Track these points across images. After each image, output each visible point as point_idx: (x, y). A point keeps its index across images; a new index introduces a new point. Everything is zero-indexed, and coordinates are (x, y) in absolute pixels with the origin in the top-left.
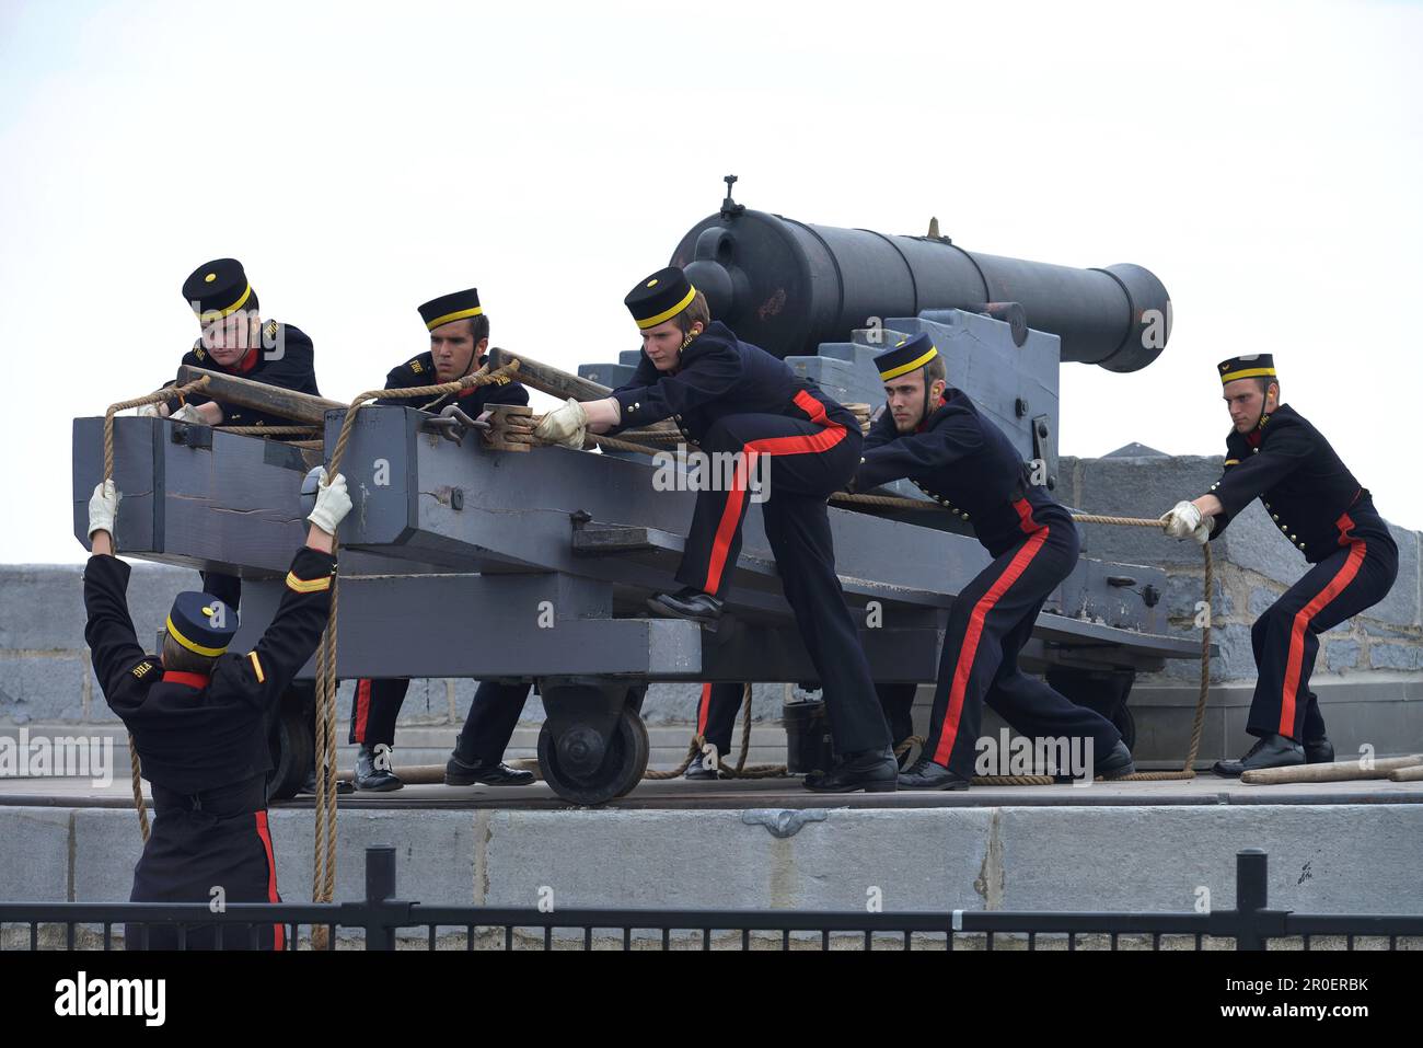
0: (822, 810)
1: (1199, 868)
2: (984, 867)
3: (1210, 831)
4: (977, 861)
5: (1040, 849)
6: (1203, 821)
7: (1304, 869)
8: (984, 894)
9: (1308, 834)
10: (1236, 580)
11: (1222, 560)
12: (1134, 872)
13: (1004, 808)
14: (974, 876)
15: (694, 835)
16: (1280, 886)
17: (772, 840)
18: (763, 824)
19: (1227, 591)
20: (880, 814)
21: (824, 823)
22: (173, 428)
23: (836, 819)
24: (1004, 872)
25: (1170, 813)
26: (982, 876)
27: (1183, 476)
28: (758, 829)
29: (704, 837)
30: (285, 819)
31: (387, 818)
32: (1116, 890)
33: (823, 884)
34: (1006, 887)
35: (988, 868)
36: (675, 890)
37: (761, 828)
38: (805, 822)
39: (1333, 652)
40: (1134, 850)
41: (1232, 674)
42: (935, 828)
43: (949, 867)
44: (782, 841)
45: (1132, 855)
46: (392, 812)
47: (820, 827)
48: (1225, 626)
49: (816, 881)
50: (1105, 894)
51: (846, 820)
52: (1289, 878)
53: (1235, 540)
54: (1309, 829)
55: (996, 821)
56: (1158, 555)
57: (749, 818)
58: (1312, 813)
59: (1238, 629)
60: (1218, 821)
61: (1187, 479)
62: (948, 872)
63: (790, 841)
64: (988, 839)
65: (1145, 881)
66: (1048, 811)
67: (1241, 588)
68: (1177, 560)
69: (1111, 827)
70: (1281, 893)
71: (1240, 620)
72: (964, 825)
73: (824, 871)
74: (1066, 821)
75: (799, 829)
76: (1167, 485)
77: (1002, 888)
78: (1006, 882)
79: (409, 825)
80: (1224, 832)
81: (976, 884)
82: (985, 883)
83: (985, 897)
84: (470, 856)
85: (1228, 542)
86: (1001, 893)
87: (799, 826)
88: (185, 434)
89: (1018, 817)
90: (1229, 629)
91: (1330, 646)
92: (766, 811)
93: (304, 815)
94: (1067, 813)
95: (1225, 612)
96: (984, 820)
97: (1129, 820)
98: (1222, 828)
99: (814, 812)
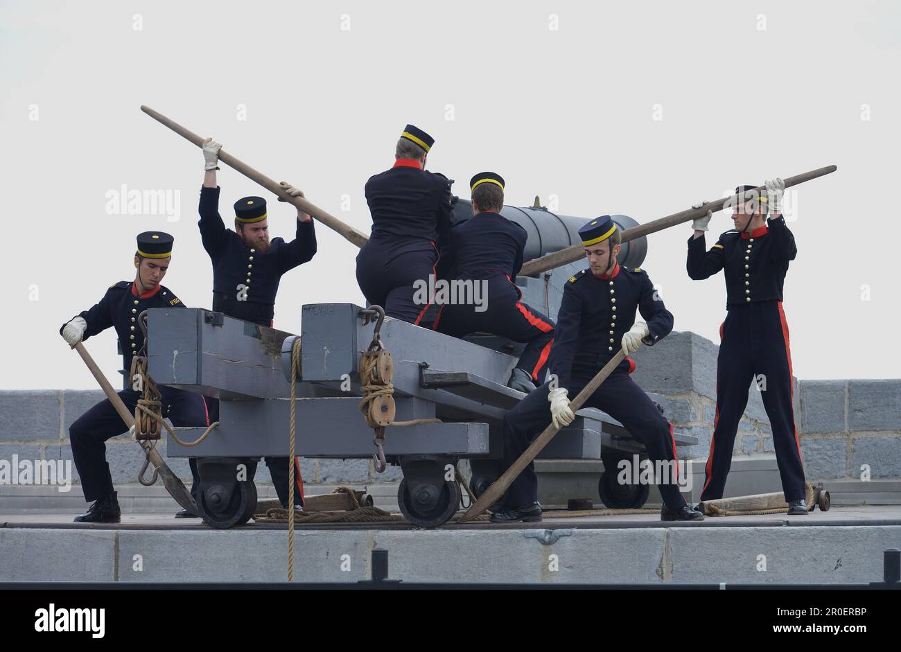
0: (569, 530)
1: (781, 561)
2: (661, 561)
3: (787, 541)
4: (658, 558)
5: (693, 551)
6: (783, 535)
7: (838, 561)
8: (662, 576)
9: (840, 542)
10: (697, 401)
11: (690, 390)
12: (745, 564)
13: (673, 528)
14: (656, 567)
15: (496, 544)
16: (825, 571)
17: (541, 546)
18: (537, 538)
19: (693, 408)
20: (603, 532)
21: (570, 537)
22: (205, 314)
23: (578, 534)
24: (672, 564)
25: (765, 531)
26: (660, 566)
27: (667, 343)
28: (533, 540)
29: (501, 545)
30: (251, 536)
31: (314, 535)
32: (735, 574)
33: (570, 571)
34: (674, 572)
35: (664, 562)
36: (485, 574)
37: (536, 540)
38: (560, 536)
39: (746, 442)
40: (745, 551)
41: (696, 454)
42: (634, 539)
43: (642, 561)
44: (547, 547)
45: (743, 554)
46: (316, 531)
47: (568, 539)
48: (691, 428)
49: (566, 569)
50: (729, 576)
51: (583, 535)
52: (830, 566)
53: (697, 379)
54: (840, 540)
55: (668, 536)
56: (653, 387)
57: (528, 534)
58: (841, 531)
59: (698, 429)
60: (791, 535)
61: (670, 344)
62: (642, 564)
63: (551, 547)
64: (664, 545)
65: (751, 569)
66: (697, 530)
67: (700, 406)
68: (664, 390)
69: (732, 539)
70: (825, 575)
71: (699, 424)
72: (650, 538)
73: (571, 563)
74: (707, 535)
75: (556, 540)
76: (658, 348)
77: (672, 572)
78: (674, 569)
79: (327, 539)
80: (794, 541)
81: (657, 571)
82: (662, 570)
83: (662, 578)
84: (363, 556)
85: (694, 381)
86: (671, 575)
87: (557, 538)
88: (212, 317)
89: (680, 533)
90: (694, 429)
91: (744, 439)
92: (537, 530)
93: (262, 534)
94: (708, 531)
95: (692, 420)
96: (661, 535)
97: (741, 535)
98: (793, 539)
99: (565, 531)
